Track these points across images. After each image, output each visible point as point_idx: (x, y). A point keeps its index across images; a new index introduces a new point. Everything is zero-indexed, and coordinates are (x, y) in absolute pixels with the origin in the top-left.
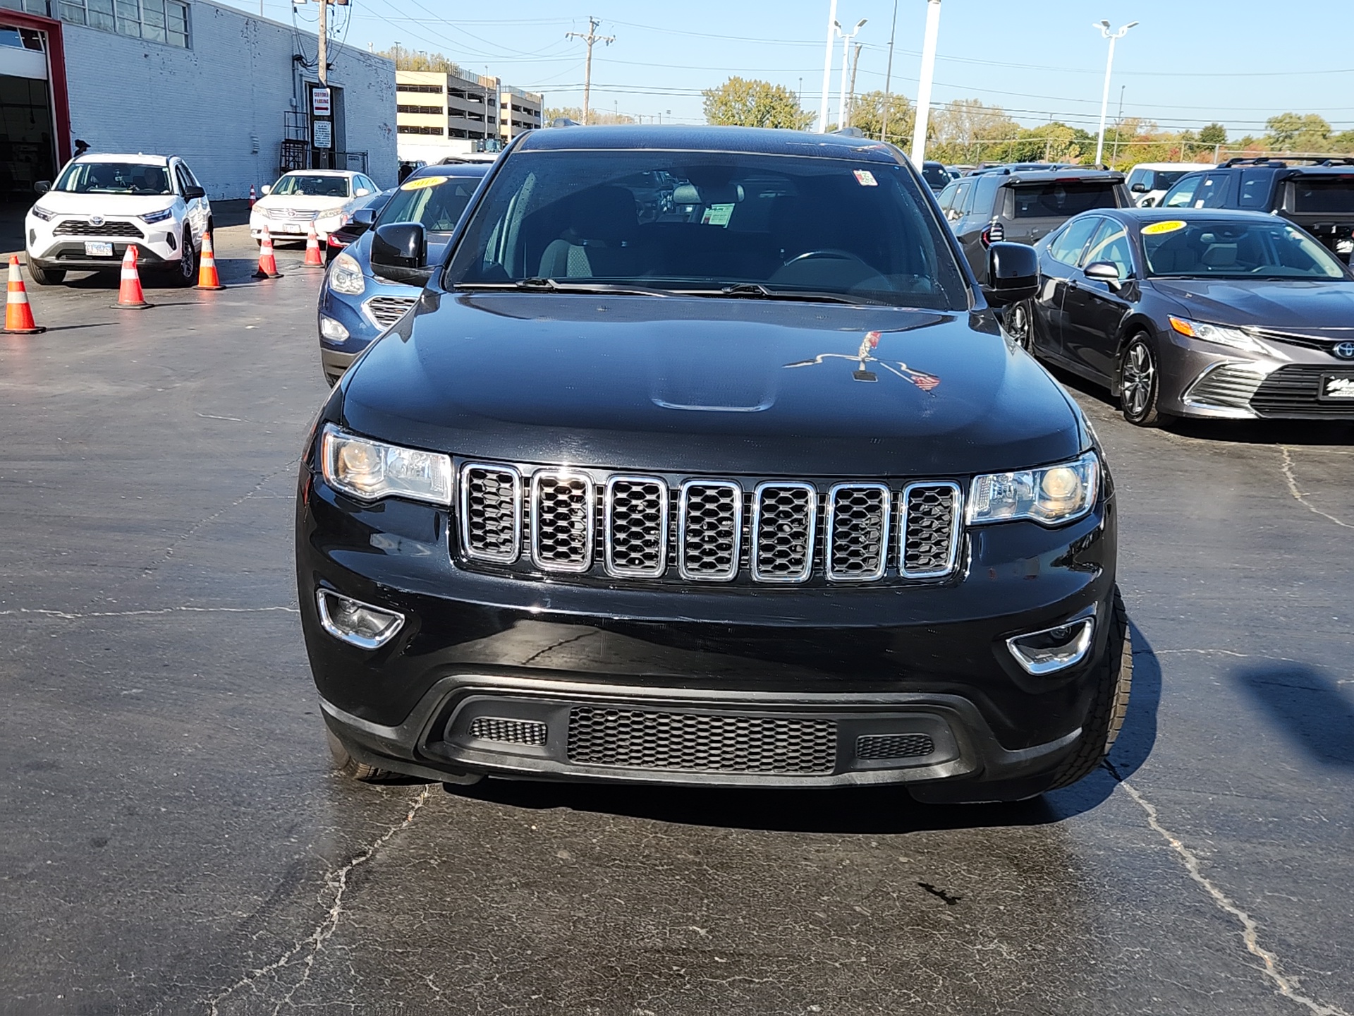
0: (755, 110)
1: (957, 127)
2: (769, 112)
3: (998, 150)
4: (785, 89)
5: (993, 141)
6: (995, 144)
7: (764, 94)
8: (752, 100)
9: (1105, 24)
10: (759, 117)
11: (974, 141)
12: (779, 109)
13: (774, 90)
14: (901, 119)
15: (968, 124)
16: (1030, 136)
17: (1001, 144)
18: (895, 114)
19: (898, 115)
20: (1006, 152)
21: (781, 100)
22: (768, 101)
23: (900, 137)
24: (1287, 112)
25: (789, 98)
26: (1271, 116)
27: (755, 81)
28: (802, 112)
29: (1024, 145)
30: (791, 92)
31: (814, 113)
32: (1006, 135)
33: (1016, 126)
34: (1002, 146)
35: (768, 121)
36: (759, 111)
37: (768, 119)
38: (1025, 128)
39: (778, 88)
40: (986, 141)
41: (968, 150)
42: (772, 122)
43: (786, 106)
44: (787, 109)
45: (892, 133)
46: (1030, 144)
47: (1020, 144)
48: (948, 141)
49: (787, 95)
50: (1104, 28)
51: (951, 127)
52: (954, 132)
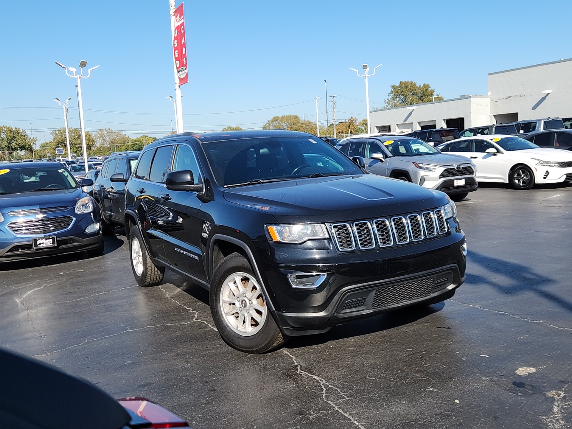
0: (6, 139)
1: (103, 140)
2: (13, 139)
3: (123, 147)
4: (19, 129)
5: (120, 144)
6: (121, 145)
7: (9, 132)
8: (4, 134)
9: (171, 97)
10: (8, 142)
11: (112, 145)
12: (18, 138)
13: (14, 129)
14: (78, 138)
15: (108, 139)
16: (136, 141)
17: (124, 145)
18: (75, 136)
19: (76, 136)
20: (127, 148)
21: (18, 133)
22: (12, 134)
23: (79, 146)
24: (229, 126)
25: (22, 132)
26: (224, 128)
27: (4, 126)
28: (30, 138)
29: (134, 145)
30: (23, 130)
31: (36, 138)
32: (125, 142)
33: (128, 138)
34: (125, 146)
35: (13, 143)
36: (8, 139)
37: (13, 142)
38: (132, 138)
39: (16, 129)
40: (117, 145)
41: (110, 149)
42: (16, 143)
43: (22, 136)
44: (22, 137)
45: (75, 144)
46: (136, 144)
47: (132, 144)
48: (100, 146)
49: (21, 131)
50: (170, 98)
51: (101, 140)
52: (103, 142)
